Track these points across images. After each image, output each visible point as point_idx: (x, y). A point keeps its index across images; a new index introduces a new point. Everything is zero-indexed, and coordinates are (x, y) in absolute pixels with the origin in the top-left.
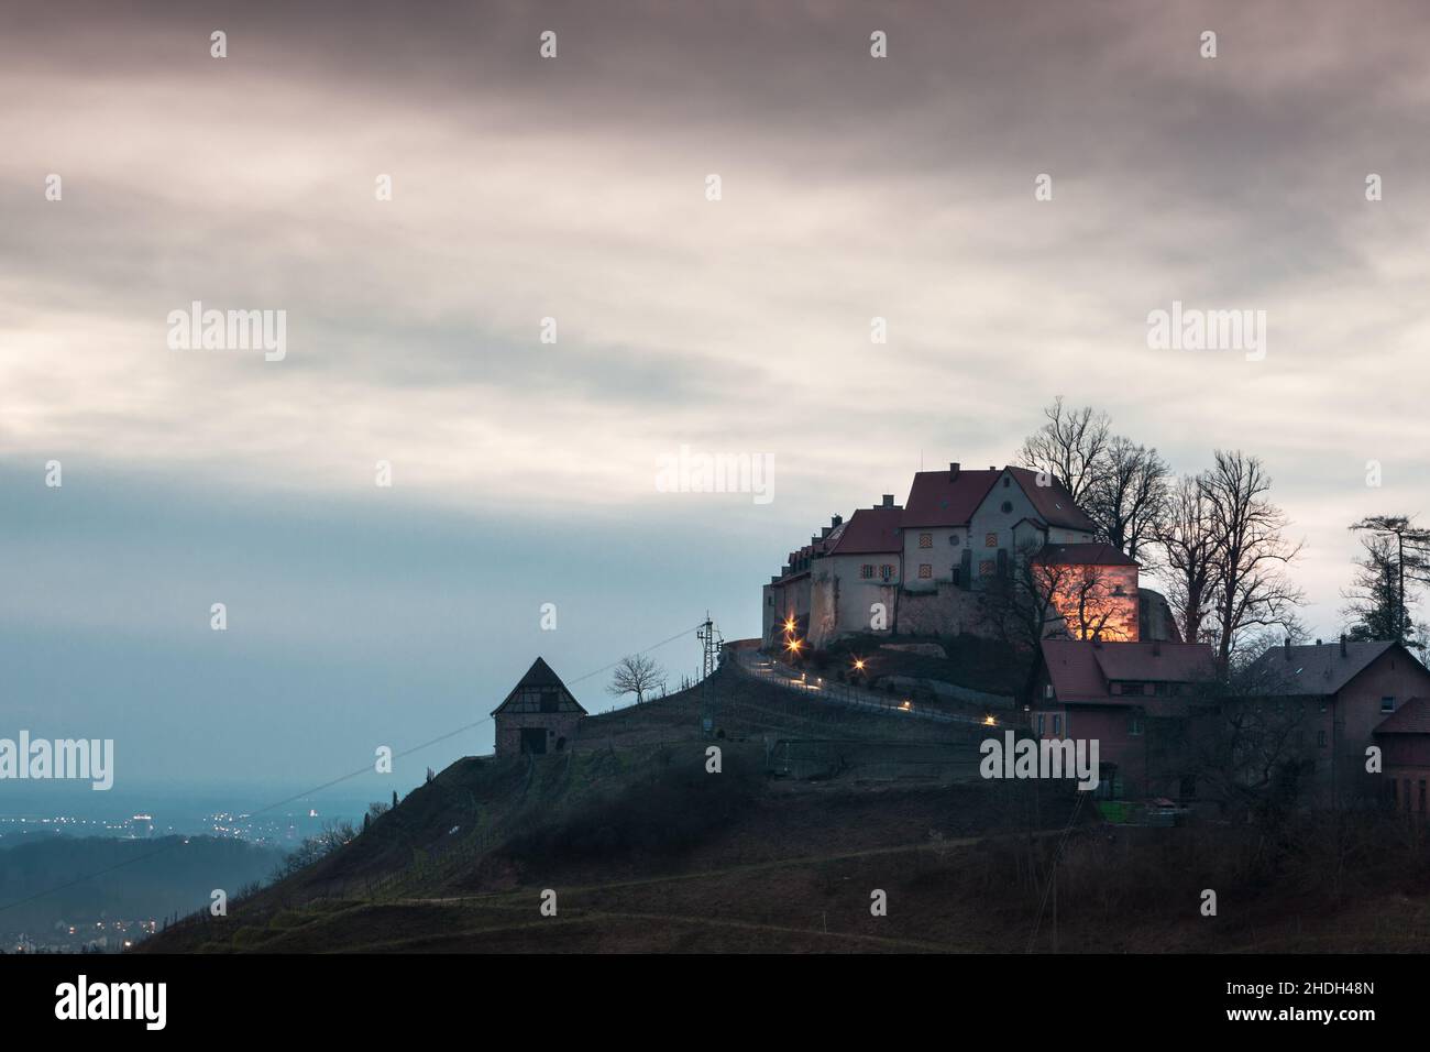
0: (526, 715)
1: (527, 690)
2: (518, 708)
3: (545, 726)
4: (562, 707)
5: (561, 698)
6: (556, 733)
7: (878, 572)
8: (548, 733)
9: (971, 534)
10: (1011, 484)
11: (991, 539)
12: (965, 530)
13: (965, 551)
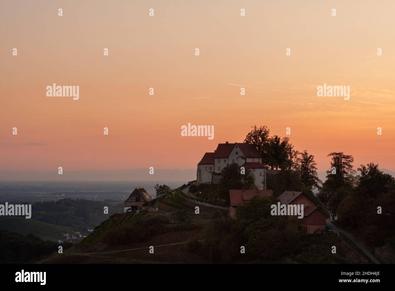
0: (132, 203)
1: (133, 195)
2: (130, 201)
3: (137, 205)
6: (140, 207)
7: (209, 169)
11: (233, 161)
12: (227, 159)
13: (227, 164)
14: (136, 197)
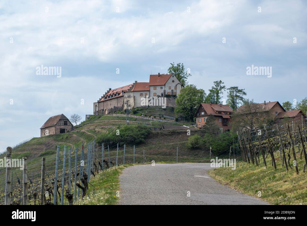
0: (61, 126)
1: (61, 120)
2: (59, 124)
3: (65, 128)
4: (68, 124)
5: (68, 122)
6: (67, 130)
7: (144, 95)
8: (65, 130)
9: (165, 87)
10: (174, 77)
11: (170, 88)
12: (164, 86)
13: (164, 90)
14: (64, 122)
